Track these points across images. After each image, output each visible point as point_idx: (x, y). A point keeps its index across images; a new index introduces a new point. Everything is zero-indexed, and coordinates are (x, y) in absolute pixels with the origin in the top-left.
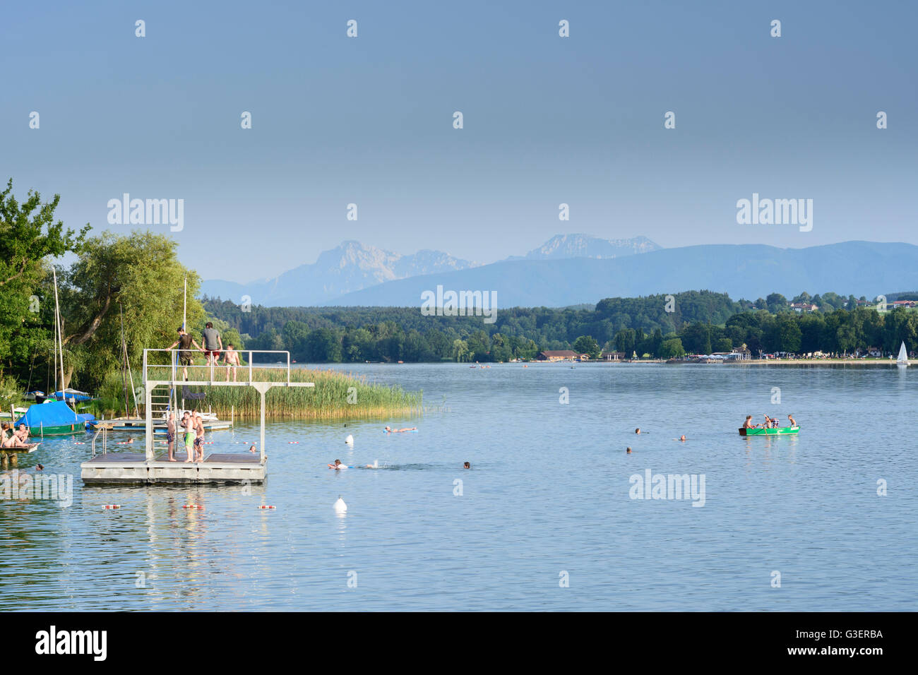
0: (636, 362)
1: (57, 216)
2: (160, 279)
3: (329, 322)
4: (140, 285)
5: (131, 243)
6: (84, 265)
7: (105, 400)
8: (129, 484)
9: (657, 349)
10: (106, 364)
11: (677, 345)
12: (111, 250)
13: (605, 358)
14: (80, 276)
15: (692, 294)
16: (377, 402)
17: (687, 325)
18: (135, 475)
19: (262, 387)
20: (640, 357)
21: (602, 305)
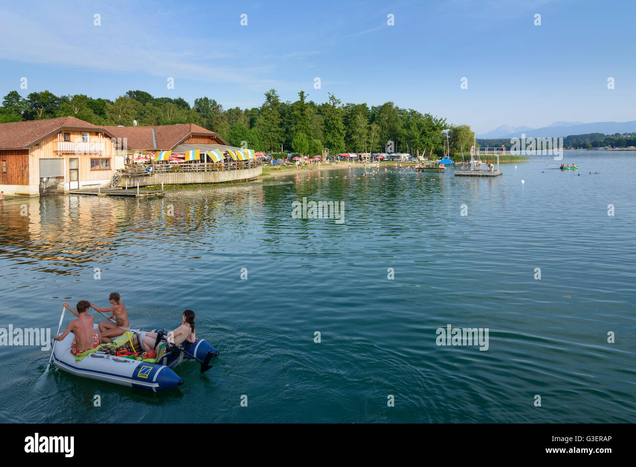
0: (578, 150)
1: (446, 122)
2: (467, 134)
3: (499, 142)
4: (462, 135)
5: (460, 127)
6: (450, 132)
7: (455, 159)
8: (464, 176)
9: (585, 146)
10: (454, 151)
11: (590, 145)
12: (456, 128)
13: (570, 149)
14: (450, 134)
15: (594, 134)
16: (518, 159)
17: (593, 141)
18: (466, 174)
19: (497, 156)
20: (579, 148)
21: (568, 137)
